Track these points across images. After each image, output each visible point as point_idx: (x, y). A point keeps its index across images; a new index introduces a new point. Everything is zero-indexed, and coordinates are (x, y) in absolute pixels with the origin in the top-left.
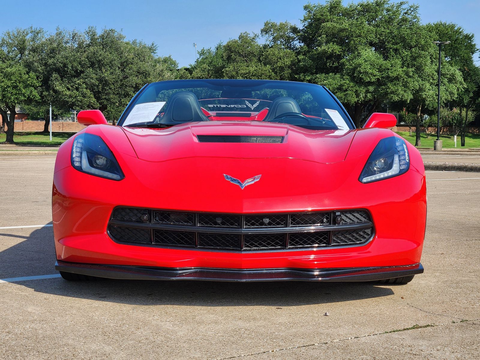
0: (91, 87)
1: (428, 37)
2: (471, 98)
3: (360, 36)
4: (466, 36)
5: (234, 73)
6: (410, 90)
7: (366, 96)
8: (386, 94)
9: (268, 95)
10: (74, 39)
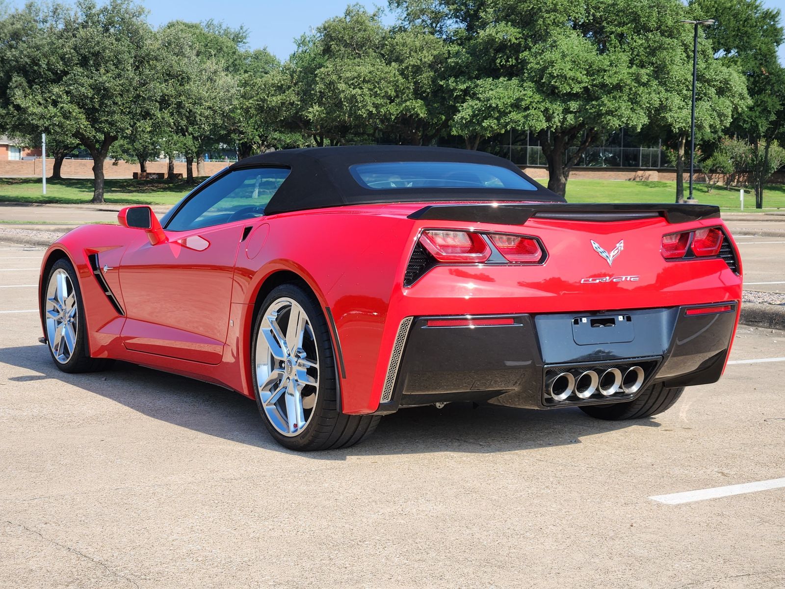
0: (80, 101)
1: (682, 13)
2: (771, 123)
3: (555, 10)
4: (766, 14)
5: (334, 77)
6: (643, 108)
7: (565, 119)
8: (599, 115)
9: (393, 115)
10: (56, 14)
